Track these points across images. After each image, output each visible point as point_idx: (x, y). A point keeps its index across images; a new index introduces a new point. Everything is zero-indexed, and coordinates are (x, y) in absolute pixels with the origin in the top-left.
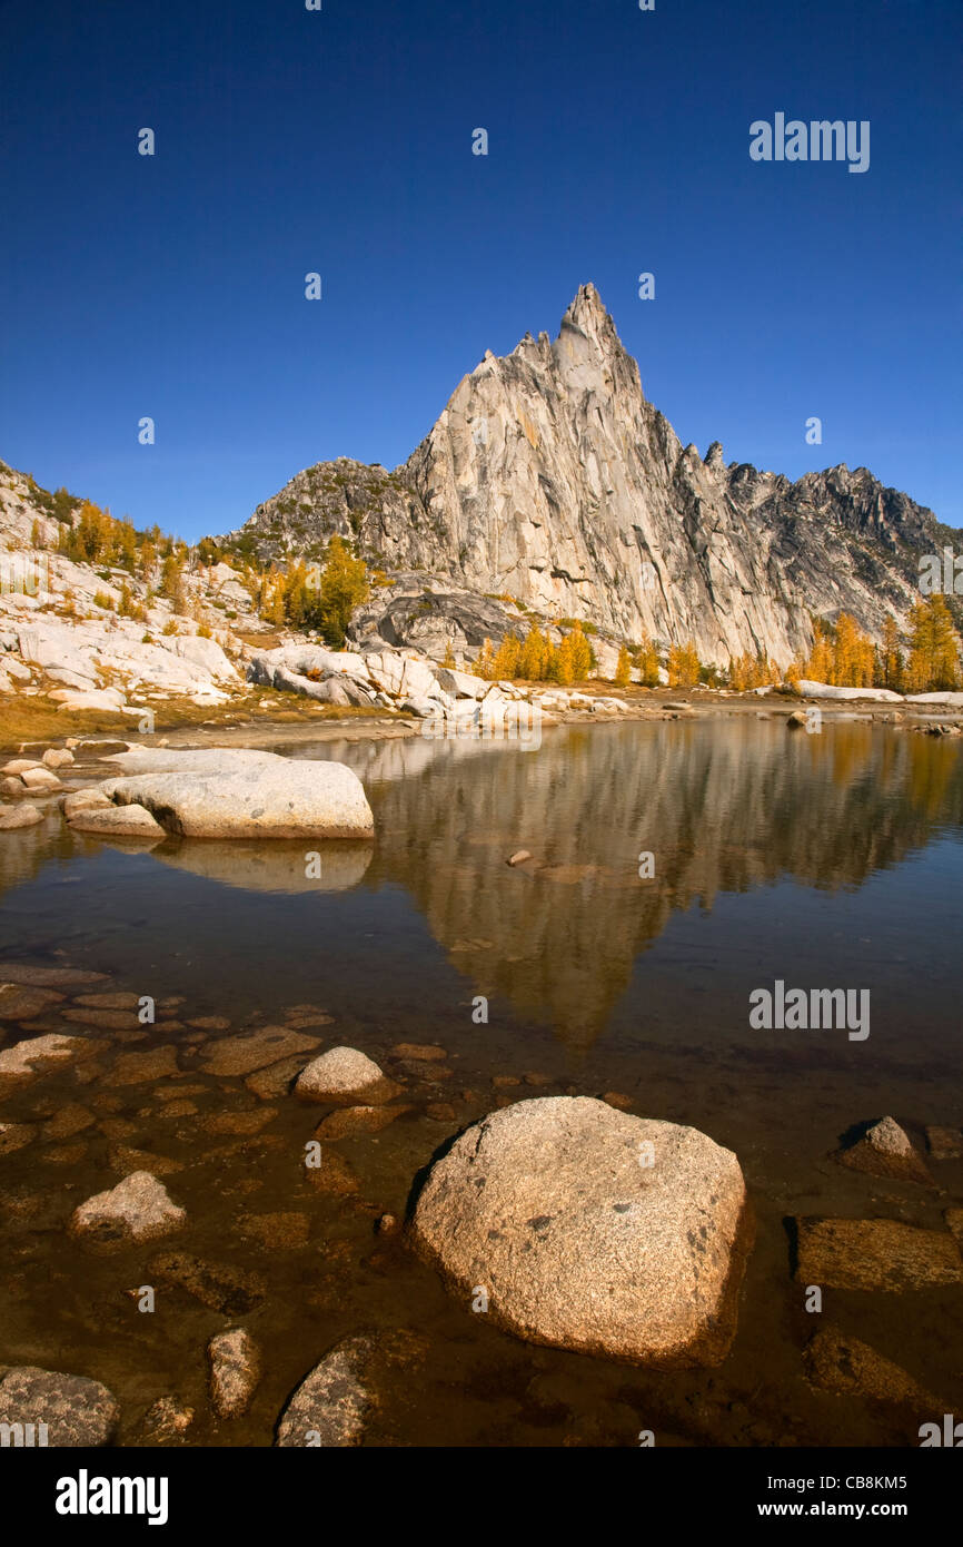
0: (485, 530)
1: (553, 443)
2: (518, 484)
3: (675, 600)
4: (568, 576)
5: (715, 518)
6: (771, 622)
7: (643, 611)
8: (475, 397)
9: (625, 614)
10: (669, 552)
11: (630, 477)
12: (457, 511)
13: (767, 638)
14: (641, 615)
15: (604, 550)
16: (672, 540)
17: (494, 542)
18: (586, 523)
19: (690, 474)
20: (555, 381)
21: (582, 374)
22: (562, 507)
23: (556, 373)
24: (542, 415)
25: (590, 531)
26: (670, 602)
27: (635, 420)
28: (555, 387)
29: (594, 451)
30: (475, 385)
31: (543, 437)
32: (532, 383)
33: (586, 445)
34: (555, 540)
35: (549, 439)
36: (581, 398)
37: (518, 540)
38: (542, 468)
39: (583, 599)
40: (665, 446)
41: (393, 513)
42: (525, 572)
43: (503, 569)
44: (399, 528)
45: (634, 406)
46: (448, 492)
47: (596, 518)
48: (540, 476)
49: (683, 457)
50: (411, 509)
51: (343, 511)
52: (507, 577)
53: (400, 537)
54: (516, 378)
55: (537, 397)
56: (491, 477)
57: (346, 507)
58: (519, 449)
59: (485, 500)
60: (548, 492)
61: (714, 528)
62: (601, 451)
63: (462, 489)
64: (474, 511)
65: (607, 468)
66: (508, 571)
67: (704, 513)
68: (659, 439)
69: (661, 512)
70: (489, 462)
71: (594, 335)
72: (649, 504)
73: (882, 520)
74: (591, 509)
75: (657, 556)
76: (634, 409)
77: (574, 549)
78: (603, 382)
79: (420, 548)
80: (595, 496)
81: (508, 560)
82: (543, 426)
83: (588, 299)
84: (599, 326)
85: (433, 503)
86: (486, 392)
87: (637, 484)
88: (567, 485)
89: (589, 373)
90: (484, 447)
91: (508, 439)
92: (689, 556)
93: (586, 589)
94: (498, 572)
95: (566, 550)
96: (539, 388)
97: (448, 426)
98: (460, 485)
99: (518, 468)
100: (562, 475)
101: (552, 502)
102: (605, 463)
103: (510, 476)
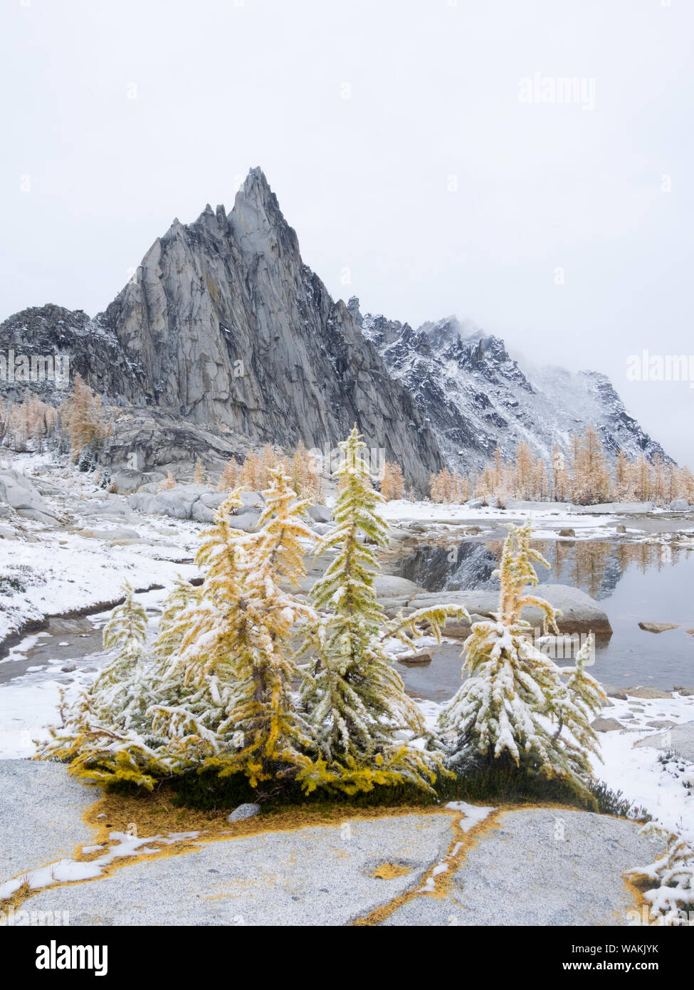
0: (175, 368)
1: (230, 296)
2: (202, 331)
3: (331, 425)
4: (245, 407)
5: (360, 358)
6: (406, 442)
7: (306, 434)
8: (165, 256)
9: (291, 437)
10: (325, 386)
11: (293, 326)
12: (152, 352)
13: (404, 455)
14: (304, 438)
15: (272, 385)
16: (326, 377)
17: (183, 378)
18: (258, 362)
19: (340, 324)
20: (231, 245)
21: (253, 241)
22: (239, 350)
23: (232, 239)
24: (222, 274)
25: (262, 370)
26: (327, 428)
27: (296, 279)
28: (231, 251)
29: (263, 304)
30: (165, 247)
31: (223, 292)
32: (212, 247)
33: (256, 298)
34: (233, 377)
36: (252, 260)
37: (203, 376)
38: (222, 318)
39: (257, 425)
40: (320, 300)
41: (97, 353)
42: (210, 404)
43: (191, 401)
44: (102, 366)
45: (295, 269)
46: (144, 336)
47: (266, 359)
48: (220, 324)
49: (334, 309)
50: (112, 350)
51: (53, 350)
52: (194, 407)
53: (104, 374)
54: (199, 242)
55: (216, 259)
56: (180, 324)
57: (55, 347)
58: (203, 301)
59: (175, 343)
60: (227, 337)
61: (360, 368)
62: (269, 304)
63: (155, 334)
64: (166, 352)
65: (274, 319)
66: (195, 403)
67: (352, 355)
68: (315, 296)
69: (318, 355)
70: (178, 311)
71: (262, 209)
72: (308, 348)
73: (486, 360)
74: (262, 352)
75: (315, 390)
76: (294, 270)
77: (249, 384)
78: (269, 248)
79: (121, 382)
80: (265, 341)
81: (195, 393)
82: (222, 283)
83: (257, 181)
84: (266, 201)
85: (130, 344)
86: (174, 253)
87: (298, 332)
88: (242, 332)
89: (258, 240)
90: (173, 299)
91: (194, 293)
92: (341, 390)
93: (260, 418)
94: (187, 404)
95: (243, 385)
96: (218, 251)
97: (142, 281)
98: (154, 330)
99: (202, 317)
100: (238, 323)
101: (230, 345)
102: (272, 315)
103: (196, 323)
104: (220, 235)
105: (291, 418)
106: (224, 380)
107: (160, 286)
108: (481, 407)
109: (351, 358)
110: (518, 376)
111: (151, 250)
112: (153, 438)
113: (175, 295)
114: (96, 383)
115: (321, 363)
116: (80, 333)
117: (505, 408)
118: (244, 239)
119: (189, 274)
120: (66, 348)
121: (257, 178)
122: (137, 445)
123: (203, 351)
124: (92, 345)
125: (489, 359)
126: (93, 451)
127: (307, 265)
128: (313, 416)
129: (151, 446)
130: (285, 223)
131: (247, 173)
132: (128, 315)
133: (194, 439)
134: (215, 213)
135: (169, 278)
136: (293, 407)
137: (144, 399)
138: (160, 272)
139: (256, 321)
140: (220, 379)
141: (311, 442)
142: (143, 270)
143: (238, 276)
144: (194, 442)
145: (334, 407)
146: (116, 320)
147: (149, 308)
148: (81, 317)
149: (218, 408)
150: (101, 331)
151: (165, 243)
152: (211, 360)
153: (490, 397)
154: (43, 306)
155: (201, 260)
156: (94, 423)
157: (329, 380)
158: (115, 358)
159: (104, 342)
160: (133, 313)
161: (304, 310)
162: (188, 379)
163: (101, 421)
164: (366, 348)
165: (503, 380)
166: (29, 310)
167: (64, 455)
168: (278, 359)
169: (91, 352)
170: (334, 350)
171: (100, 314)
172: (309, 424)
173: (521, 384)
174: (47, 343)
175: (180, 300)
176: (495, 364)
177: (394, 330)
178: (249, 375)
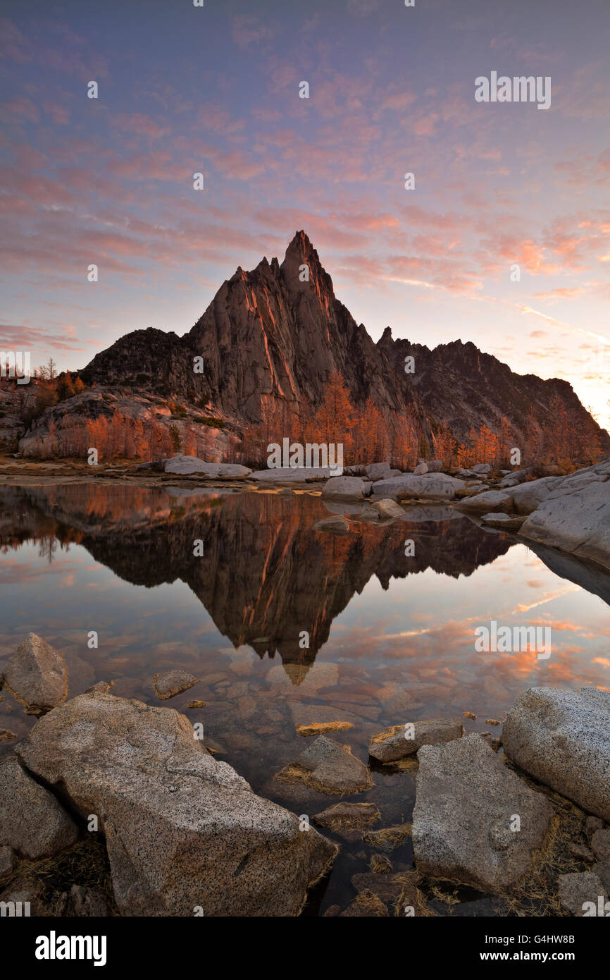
0: (235, 371)
1: (278, 323)
2: (255, 345)
4: (285, 399)
5: (374, 366)
8: (231, 293)
10: (347, 385)
12: (219, 360)
15: (308, 384)
16: (349, 378)
17: (240, 378)
18: (298, 368)
21: (297, 283)
22: (283, 360)
23: (282, 281)
25: (300, 373)
27: (329, 310)
28: (281, 289)
29: (303, 327)
33: (299, 323)
34: (276, 377)
36: (296, 296)
37: (255, 377)
41: (178, 361)
42: (258, 397)
43: (246, 394)
44: (180, 369)
45: (329, 302)
46: (213, 349)
47: (304, 366)
48: (269, 340)
49: (357, 331)
52: (248, 399)
53: (181, 375)
54: (256, 283)
55: (268, 294)
56: (240, 340)
58: (256, 324)
59: (236, 354)
61: (374, 372)
64: (229, 360)
65: (311, 337)
66: (248, 396)
67: (368, 363)
70: (239, 331)
72: (336, 357)
73: (480, 370)
74: (302, 360)
77: (288, 383)
78: (309, 288)
79: (194, 381)
80: (304, 354)
81: (249, 389)
83: (301, 238)
84: (309, 255)
85: (204, 355)
86: (238, 291)
87: (327, 346)
88: (286, 347)
90: (235, 323)
91: (250, 318)
92: (359, 388)
94: (243, 396)
95: (284, 384)
97: (213, 310)
98: (221, 345)
99: (255, 336)
100: (283, 340)
101: (275, 356)
102: (310, 335)
103: (250, 340)
104: (273, 279)
106: (270, 380)
107: (227, 314)
109: (367, 365)
111: (220, 289)
113: (237, 320)
114: (175, 381)
115: (345, 369)
118: (291, 282)
119: (247, 306)
123: (255, 359)
124: (175, 355)
130: (323, 270)
131: (295, 235)
132: (203, 335)
134: (270, 264)
135: (233, 308)
138: (227, 305)
139: (298, 339)
140: (266, 379)
142: (215, 302)
143: (285, 307)
146: (195, 338)
147: (218, 330)
148: (172, 337)
149: (265, 399)
151: (230, 286)
152: (261, 366)
153: (482, 395)
154: (145, 329)
155: (257, 295)
157: (350, 380)
160: (206, 333)
161: (333, 330)
162: (244, 379)
166: (136, 332)
168: (313, 365)
169: (173, 359)
170: (356, 360)
171: (185, 335)
175: (240, 324)
178: (288, 377)
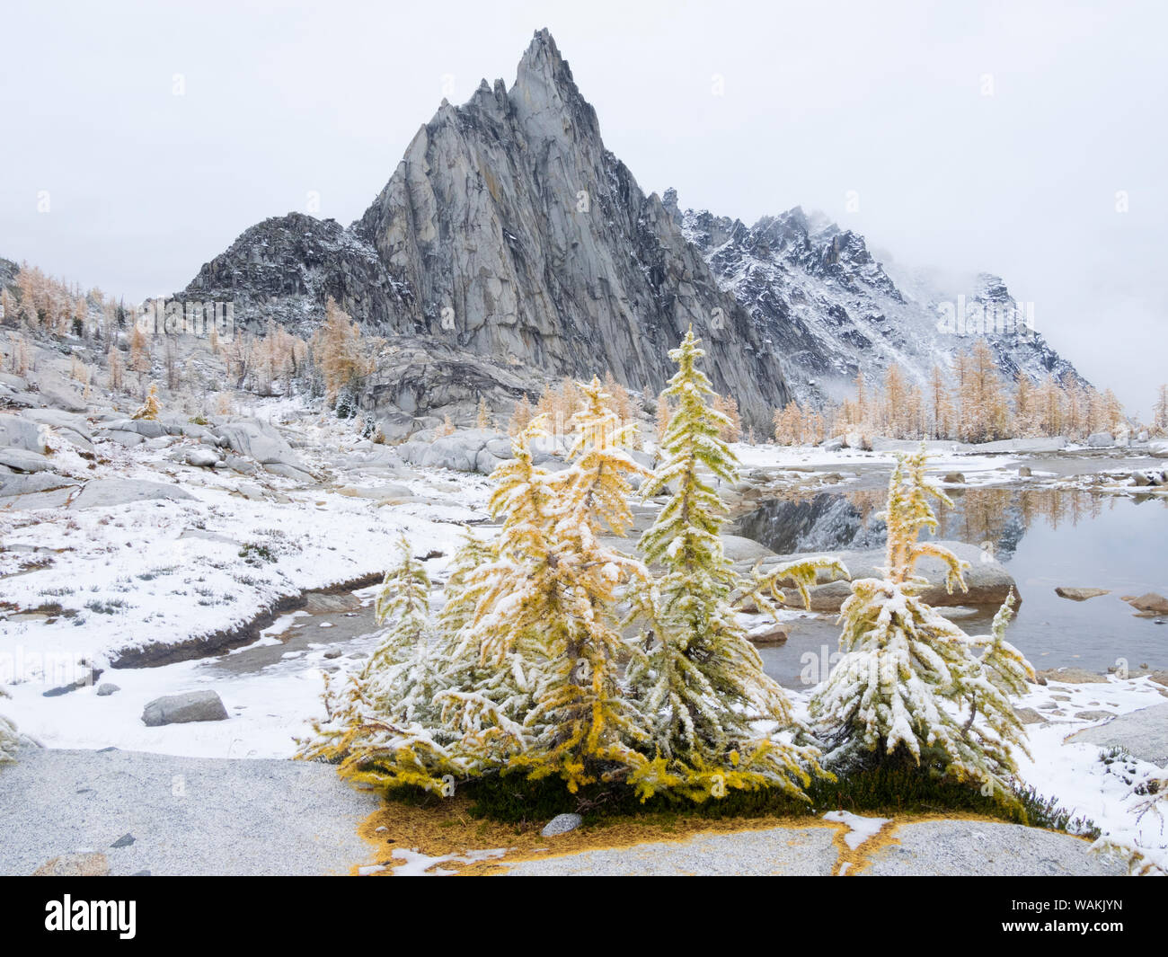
0: (450, 287)
1: (515, 195)
2: (482, 239)
3: (644, 352)
4: (538, 333)
5: (681, 267)
6: (742, 371)
7: (615, 365)
8: (433, 147)
9: (596, 368)
10: (637, 303)
11: (595, 228)
12: (420, 267)
13: (739, 387)
14: (612, 369)
15: (571, 304)
16: (638, 291)
17: (460, 299)
18: (552, 276)
19: (654, 224)
21: (541, 123)
22: (528, 262)
23: (515, 122)
24: (503, 167)
25: (557, 285)
26: (641, 355)
27: (596, 169)
28: (515, 137)
29: (557, 202)
30: (432, 135)
31: (505, 189)
32: (490, 133)
33: (548, 194)
34: (522, 295)
35: (510, 192)
36: (540, 147)
37: (485, 296)
38: (506, 222)
39: (554, 355)
40: (627, 195)
41: (353, 271)
42: (494, 330)
43: (470, 328)
44: (360, 287)
45: (595, 156)
46: (410, 249)
47: (562, 271)
48: (504, 230)
49: (646, 206)
50: (372, 266)
51: (299, 270)
52: (475, 335)
53: (362, 298)
54: (475, 127)
55: (496, 147)
56: (454, 231)
57: (302, 266)
58: (481, 201)
59: (448, 256)
60: (513, 246)
61: (681, 278)
62: (564, 202)
63: (424, 245)
64: (437, 267)
65: (570, 221)
66: (476, 330)
67: (671, 263)
68: (621, 189)
69: (627, 264)
70: (451, 215)
71: (551, 82)
72: (615, 255)
73: (841, 263)
74: (557, 263)
75: (625, 308)
76: (595, 158)
77: (542, 304)
78: (562, 131)
79: (383, 306)
80: (560, 249)
81: (476, 318)
82: (505, 178)
83: (544, 44)
84: (556, 72)
85: (394, 259)
86: (444, 142)
87: (601, 237)
88: (531, 238)
89: (548, 121)
90: (444, 200)
91: (470, 191)
92: (657, 307)
93: (556, 345)
94: (466, 331)
95: (535, 306)
96: (498, 138)
97: (405, 179)
98: (422, 241)
99: (480, 222)
100: (526, 228)
101: (517, 256)
102: (568, 215)
103: (473, 230)
104: (499, 118)
105: (596, 345)
106: (511, 299)
107: (428, 185)
108: (836, 323)
109: (669, 266)
110: (884, 282)
111: (415, 140)
112: (426, 374)
113: (446, 195)
114: (353, 308)
115: (631, 274)
116: (332, 247)
117: (868, 323)
118: (529, 122)
119: (463, 169)
120: (316, 267)
121: (544, 43)
122: (407, 383)
123: (484, 264)
124: (347, 262)
125: (846, 262)
126: (352, 393)
127: (610, 151)
128: (623, 342)
129: (423, 384)
130: (581, 98)
131: (531, 37)
132: (390, 223)
133: (476, 374)
134: (493, 90)
135: (439, 174)
136: (597, 331)
137: (413, 325)
138: (427, 168)
139: (548, 225)
140: (505, 299)
141: (622, 375)
142: (407, 164)
143: (524, 168)
144: (476, 378)
145: (649, 329)
146: (375, 230)
147: (415, 213)
148: (332, 228)
149: (504, 335)
150: (357, 244)
151: (431, 131)
152: (494, 275)
153: (847, 310)
154: (285, 215)
155: (477, 149)
156: (353, 357)
157: (642, 294)
158: (375, 277)
159: (362, 257)
160: (396, 220)
161: (609, 208)
162: (465, 300)
163: (361, 355)
164: (688, 255)
165: (864, 287)
166: (269, 222)
167: (316, 400)
168: (576, 271)
169: (346, 270)
170: (648, 257)
171: (355, 223)
172: (618, 351)
173: (887, 292)
174: (291, 261)
175: (453, 201)
176: (854, 267)
177: (722, 229)
178: (541, 293)
